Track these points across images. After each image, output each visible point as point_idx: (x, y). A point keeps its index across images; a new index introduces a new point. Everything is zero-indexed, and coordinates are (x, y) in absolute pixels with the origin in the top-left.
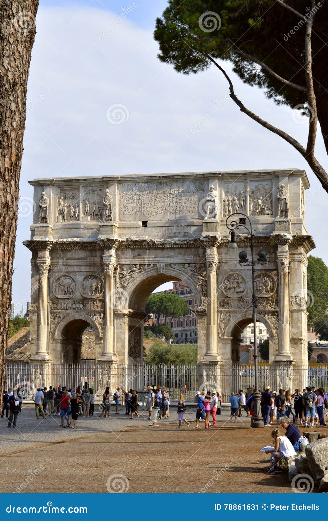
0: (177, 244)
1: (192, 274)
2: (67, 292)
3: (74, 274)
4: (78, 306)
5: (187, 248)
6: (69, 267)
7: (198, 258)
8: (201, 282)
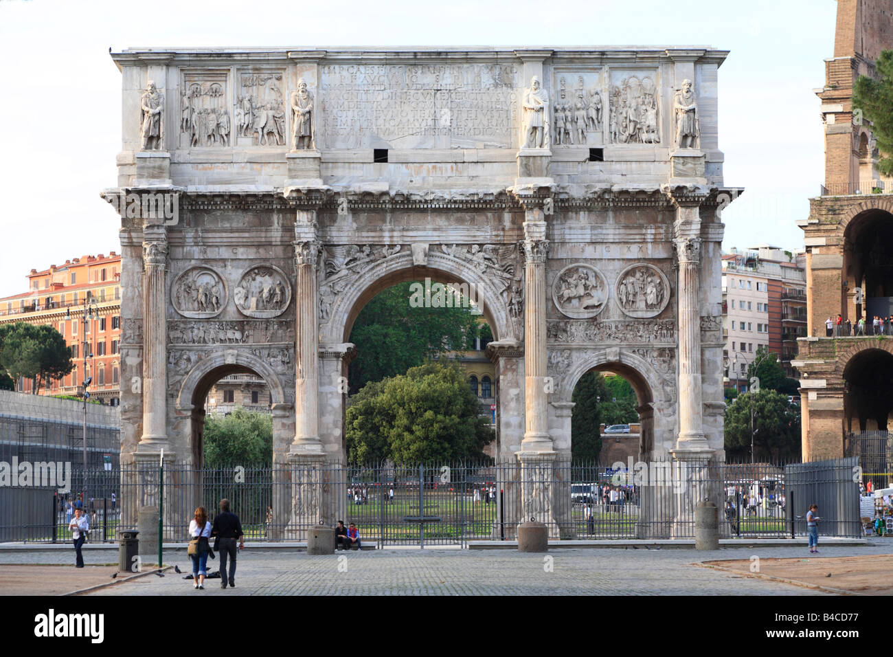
0: (455, 202)
1: (488, 267)
2: (205, 305)
3: (221, 264)
4: (230, 334)
5: (476, 210)
6: (209, 250)
7: (502, 233)
8: (507, 285)
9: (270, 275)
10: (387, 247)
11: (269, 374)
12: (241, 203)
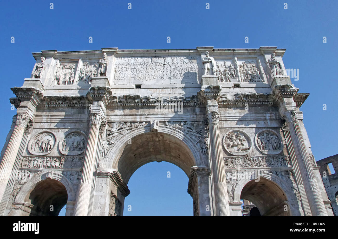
0: (172, 102)
1: (189, 131)
6: (52, 124)
7: (195, 116)
8: (199, 139)
9: (79, 136)
10: (138, 123)
11: (68, 184)
12: (70, 103)
